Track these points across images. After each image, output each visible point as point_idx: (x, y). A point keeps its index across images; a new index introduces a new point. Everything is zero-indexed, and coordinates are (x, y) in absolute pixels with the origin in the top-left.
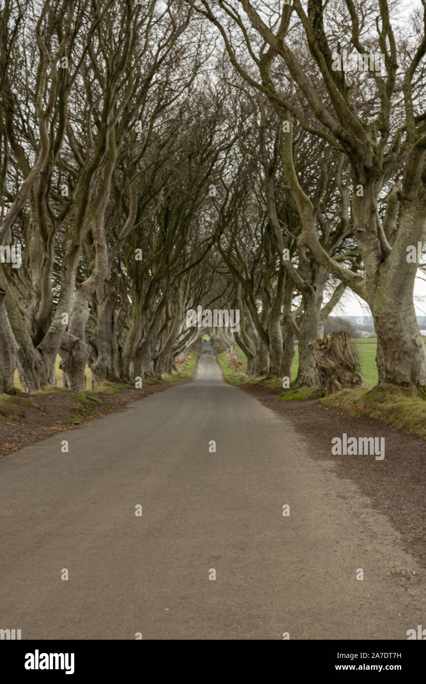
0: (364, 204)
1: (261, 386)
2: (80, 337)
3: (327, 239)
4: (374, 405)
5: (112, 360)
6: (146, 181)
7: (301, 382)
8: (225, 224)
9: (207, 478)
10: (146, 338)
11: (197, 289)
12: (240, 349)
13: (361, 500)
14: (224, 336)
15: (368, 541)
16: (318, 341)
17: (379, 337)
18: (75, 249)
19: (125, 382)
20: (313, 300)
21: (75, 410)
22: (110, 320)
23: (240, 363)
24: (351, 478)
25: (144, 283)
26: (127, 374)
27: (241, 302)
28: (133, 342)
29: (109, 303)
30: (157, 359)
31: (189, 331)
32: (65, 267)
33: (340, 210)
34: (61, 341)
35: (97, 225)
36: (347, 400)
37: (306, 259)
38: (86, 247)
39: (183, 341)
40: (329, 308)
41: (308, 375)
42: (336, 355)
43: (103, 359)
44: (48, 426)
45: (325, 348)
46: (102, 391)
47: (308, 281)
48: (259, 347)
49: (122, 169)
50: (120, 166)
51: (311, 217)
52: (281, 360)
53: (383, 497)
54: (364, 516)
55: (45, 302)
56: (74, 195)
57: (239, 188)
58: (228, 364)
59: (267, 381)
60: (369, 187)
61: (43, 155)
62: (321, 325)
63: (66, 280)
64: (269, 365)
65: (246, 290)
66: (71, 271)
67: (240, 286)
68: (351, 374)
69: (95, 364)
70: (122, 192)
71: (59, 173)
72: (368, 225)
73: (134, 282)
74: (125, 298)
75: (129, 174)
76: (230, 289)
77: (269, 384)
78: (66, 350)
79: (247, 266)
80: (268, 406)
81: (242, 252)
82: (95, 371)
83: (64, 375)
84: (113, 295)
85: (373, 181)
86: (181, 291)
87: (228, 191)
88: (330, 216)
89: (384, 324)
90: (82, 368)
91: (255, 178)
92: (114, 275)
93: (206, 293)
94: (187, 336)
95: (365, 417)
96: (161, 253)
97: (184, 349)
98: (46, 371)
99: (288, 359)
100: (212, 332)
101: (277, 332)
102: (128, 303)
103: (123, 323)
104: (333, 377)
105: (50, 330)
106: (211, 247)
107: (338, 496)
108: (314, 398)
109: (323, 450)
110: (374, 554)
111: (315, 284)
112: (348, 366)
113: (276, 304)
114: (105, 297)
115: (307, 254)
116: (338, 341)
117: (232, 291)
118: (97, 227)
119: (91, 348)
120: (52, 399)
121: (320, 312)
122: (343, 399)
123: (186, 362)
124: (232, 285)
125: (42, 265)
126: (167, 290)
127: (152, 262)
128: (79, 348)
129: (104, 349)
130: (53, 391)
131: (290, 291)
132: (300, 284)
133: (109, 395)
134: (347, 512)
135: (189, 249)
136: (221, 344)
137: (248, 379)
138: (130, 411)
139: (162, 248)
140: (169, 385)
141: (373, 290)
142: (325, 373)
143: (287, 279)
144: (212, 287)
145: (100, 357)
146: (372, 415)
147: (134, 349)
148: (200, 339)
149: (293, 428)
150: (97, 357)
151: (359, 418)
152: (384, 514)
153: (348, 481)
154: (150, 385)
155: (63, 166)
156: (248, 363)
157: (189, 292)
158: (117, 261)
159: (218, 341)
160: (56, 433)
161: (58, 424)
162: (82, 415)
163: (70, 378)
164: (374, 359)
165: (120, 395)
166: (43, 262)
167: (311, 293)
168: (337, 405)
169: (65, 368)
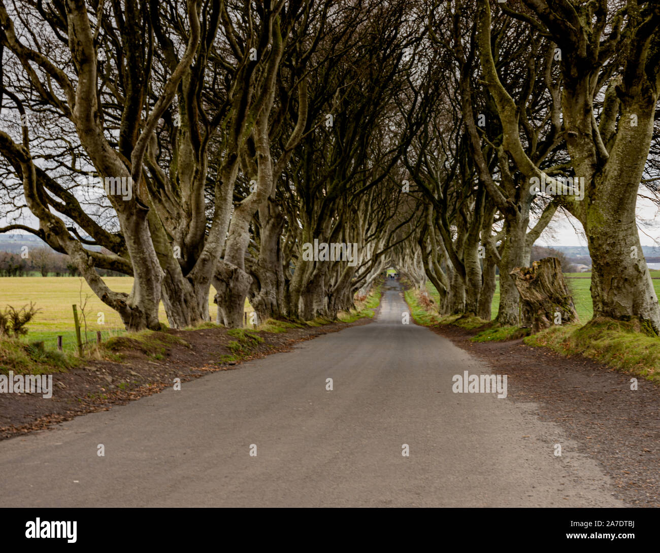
0: (577, 102)
1: (455, 326)
2: (239, 265)
3: (534, 150)
4: (587, 342)
5: (278, 293)
6: (319, 82)
7: (502, 320)
8: (413, 134)
9: (381, 420)
10: (319, 269)
11: (380, 213)
12: (432, 284)
13: (566, 443)
14: (412, 269)
15: (571, 486)
16: (523, 269)
17: (594, 262)
18: (232, 159)
19: (293, 321)
20: (517, 223)
21: (230, 348)
22: (275, 247)
23: (431, 301)
24: (556, 421)
25: (316, 203)
26: (296, 312)
27: (432, 228)
28: (303, 273)
29: (273, 225)
30: (332, 295)
31: (370, 262)
32: (220, 181)
33: (550, 115)
34: (215, 269)
35: (260, 132)
36: (557, 338)
37: (509, 173)
38: (247, 159)
39: (363, 274)
40: (536, 233)
41: (511, 312)
42: (544, 286)
43: (267, 293)
44: (198, 367)
45: (531, 278)
46: (264, 329)
47: (511, 200)
48: (453, 280)
49: (290, 66)
50: (288, 63)
51: (513, 119)
52: (479, 296)
53: (593, 441)
54: (568, 460)
55: (197, 222)
56: (231, 94)
57: (430, 91)
58: (417, 302)
59: (462, 321)
60: (582, 82)
61: (193, 45)
62: (527, 252)
63: (221, 196)
64: (465, 302)
65: (438, 212)
66: (228, 186)
67: (431, 208)
68: (562, 309)
69: (258, 298)
70: (290, 93)
71: (215, 71)
72: (581, 127)
73: (304, 202)
74: (293, 221)
75: (298, 72)
76: (419, 213)
77: (464, 323)
78: (222, 281)
79: (440, 184)
80: (461, 347)
81: (434, 168)
82: (257, 307)
83: (219, 310)
84: (279, 217)
85: (587, 74)
86: (360, 214)
87: (417, 93)
88: (539, 123)
89: (600, 245)
90: (241, 302)
91: (449, 78)
92: (280, 194)
93: (391, 217)
94: (368, 269)
95: (578, 356)
96: (336, 167)
97: (364, 283)
98: (198, 304)
99: (488, 294)
100: (398, 264)
101: (475, 262)
102: (297, 228)
103: (291, 251)
104: (540, 312)
105: (202, 256)
106: (397, 161)
107: (538, 439)
108: (517, 338)
109: (524, 392)
110: (577, 499)
111: (520, 204)
112: (558, 299)
113: (473, 229)
114: (269, 220)
115: (511, 169)
116: (546, 270)
117: (422, 214)
118: (259, 135)
119: (251, 278)
120: (203, 336)
121: (525, 237)
122: (551, 337)
123: (367, 300)
124: (421, 208)
125: (192, 179)
126: (344, 211)
127: (325, 178)
128: (237, 279)
129: (268, 281)
130: (206, 327)
131: (490, 212)
132: (502, 204)
133: (273, 335)
134: (547, 456)
135: (370, 164)
136: (409, 279)
137: (440, 319)
138: (297, 351)
139: (338, 161)
140: (346, 325)
141: (587, 206)
142: (530, 307)
143: (486, 199)
144: (398, 210)
145: (263, 290)
146: (585, 355)
147: (305, 282)
148: (383, 274)
149: (490, 369)
150: (260, 291)
151: (569, 359)
152: (593, 458)
153: (552, 423)
154: (323, 325)
155: (219, 63)
156: (441, 300)
157: (371, 215)
158: (284, 178)
159: (405, 275)
160: (206, 374)
161: (209, 364)
162: (239, 354)
163: (226, 314)
164: (589, 288)
165: (287, 335)
166: (194, 174)
167: (514, 214)
168: (544, 345)
169: (221, 302)
